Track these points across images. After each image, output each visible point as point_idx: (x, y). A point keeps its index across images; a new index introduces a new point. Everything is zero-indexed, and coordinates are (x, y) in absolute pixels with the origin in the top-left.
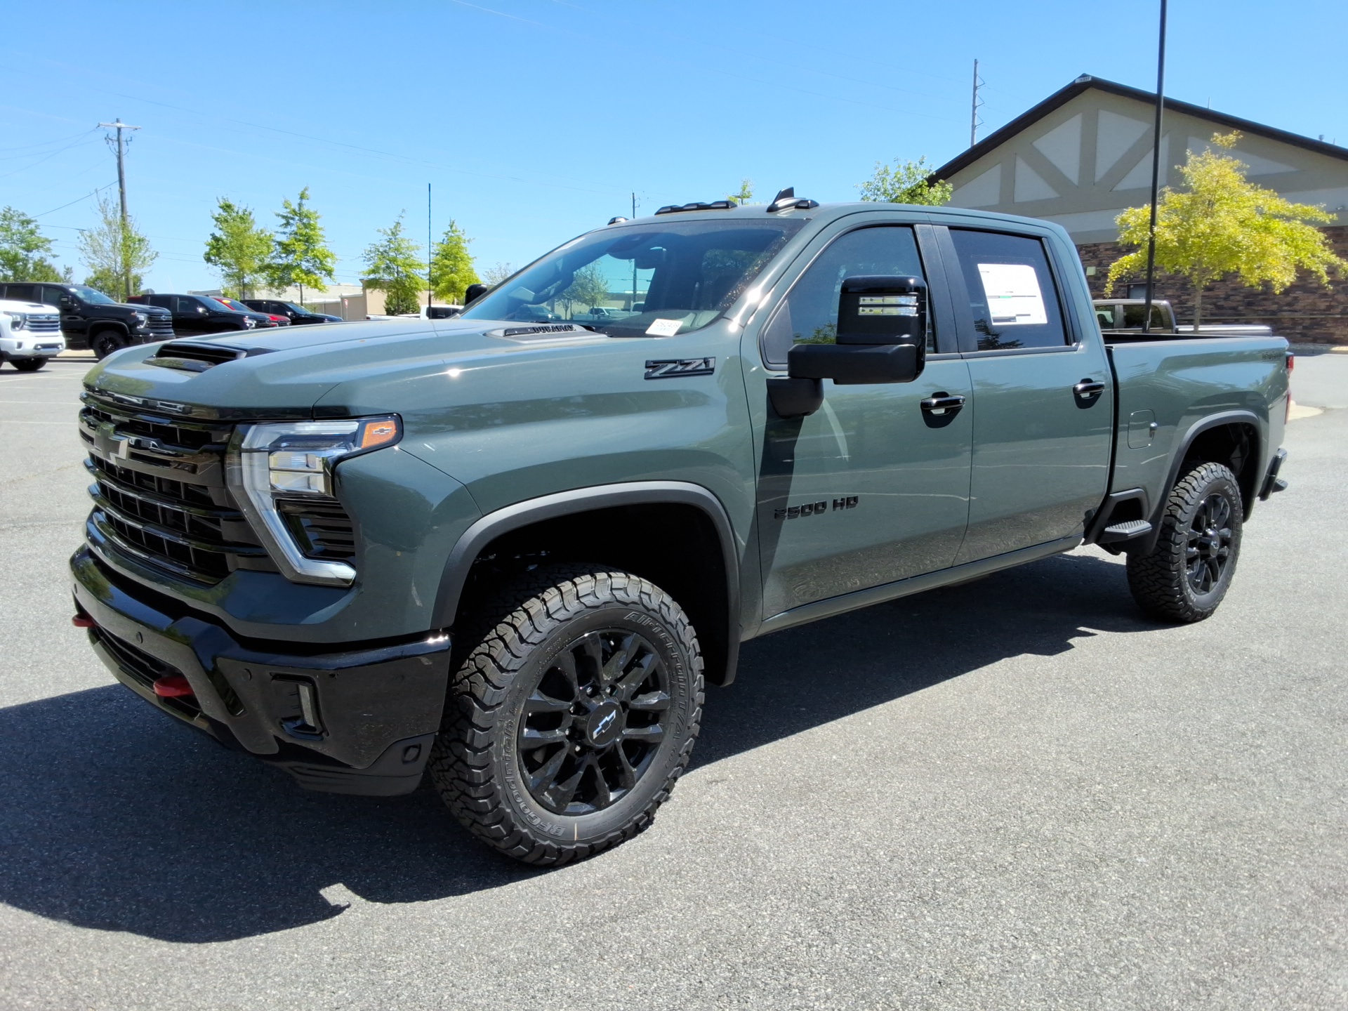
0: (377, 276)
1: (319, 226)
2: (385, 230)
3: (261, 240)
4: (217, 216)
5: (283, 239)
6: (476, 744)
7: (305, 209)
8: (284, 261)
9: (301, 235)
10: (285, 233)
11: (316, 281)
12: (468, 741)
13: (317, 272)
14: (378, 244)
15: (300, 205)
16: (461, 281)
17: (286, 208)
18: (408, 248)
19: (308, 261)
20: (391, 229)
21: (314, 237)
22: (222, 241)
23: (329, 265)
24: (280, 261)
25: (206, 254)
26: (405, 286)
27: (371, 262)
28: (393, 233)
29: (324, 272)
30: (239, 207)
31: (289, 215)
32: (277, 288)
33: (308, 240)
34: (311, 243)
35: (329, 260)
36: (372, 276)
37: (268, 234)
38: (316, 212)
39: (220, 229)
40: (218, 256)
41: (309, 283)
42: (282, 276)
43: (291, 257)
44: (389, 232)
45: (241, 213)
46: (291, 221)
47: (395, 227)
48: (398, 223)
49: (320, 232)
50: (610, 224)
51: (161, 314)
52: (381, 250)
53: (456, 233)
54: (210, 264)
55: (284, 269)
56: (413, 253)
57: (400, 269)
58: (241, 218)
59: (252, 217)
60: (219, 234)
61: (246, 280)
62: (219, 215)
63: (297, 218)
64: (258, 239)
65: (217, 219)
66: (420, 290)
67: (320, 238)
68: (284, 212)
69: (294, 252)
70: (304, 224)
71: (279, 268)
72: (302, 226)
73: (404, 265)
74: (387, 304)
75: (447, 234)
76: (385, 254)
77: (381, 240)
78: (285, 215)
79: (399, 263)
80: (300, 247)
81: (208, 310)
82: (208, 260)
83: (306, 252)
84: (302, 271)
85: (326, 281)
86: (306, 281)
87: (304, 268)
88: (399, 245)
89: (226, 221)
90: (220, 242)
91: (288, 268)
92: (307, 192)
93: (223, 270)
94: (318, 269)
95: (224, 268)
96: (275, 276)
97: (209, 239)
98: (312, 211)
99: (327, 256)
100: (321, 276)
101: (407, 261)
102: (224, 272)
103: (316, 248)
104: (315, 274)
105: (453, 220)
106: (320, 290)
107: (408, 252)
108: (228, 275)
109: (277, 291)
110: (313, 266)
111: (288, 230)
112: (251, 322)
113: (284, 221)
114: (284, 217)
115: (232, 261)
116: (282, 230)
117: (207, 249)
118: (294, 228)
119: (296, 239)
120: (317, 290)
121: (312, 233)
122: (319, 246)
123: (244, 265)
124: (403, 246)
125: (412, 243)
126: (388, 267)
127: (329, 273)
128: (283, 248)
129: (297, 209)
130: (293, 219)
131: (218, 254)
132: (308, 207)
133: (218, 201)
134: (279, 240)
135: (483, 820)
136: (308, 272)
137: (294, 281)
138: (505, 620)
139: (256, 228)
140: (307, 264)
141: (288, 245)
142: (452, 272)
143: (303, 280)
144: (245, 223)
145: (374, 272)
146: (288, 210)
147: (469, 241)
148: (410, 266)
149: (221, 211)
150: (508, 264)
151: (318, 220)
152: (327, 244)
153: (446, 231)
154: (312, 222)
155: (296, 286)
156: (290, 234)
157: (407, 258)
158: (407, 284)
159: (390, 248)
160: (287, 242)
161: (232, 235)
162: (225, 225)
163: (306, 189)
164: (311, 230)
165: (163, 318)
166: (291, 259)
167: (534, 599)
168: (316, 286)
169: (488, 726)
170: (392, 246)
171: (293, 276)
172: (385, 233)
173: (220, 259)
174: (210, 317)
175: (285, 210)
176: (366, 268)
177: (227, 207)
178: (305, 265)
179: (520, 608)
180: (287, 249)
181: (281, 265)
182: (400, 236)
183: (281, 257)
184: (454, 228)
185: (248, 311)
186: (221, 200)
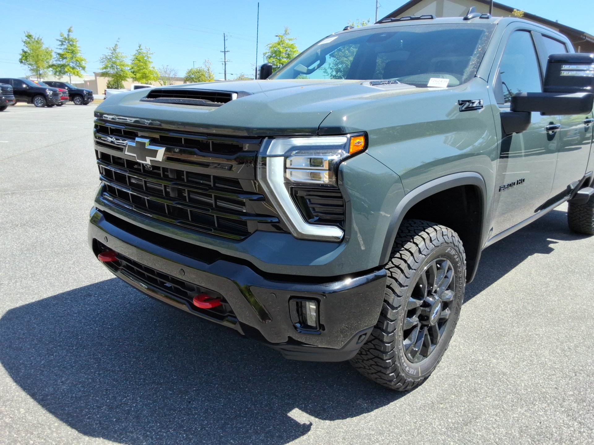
0: (107, 70)
1: (78, 45)
2: (110, 48)
3: (47, 53)
4: (25, 40)
5: (61, 52)
6: (388, 330)
7: (71, 37)
8: (62, 63)
9: (69, 50)
10: (61, 49)
11: (77, 72)
12: (384, 328)
13: (77, 68)
14: (107, 54)
15: (68, 35)
16: (149, 73)
17: (61, 36)
18: (122, 57)
19: (73, 63)
20: (113, 48)
21: (76, 51)
22: (28, 53)
23: (83, 64)
24: (59, 63)
25: (20, 59)
26: (121, 75)
27: (103, 64)
28: (114, 49)
29: (81, 68)
30: (35, 36)
31: (63, 40)
32: (58, 76)
33: (73, 52)
34: (74, 54)
35: (83, 62)
36: (104, 70)
37: (50, 50)
38: (76, 39)
39: (27, 47)
40: (26, 60)
41: (74, 73)
42: (60, 69)
43: (65, 60)
44: (112, 49)
45: (36, 39)
46: (64, 43)
47: (115, 46)
48: (116, 45)
49: (79, 49)
50: (344, 30)
51: (7, 88)
52: (108, 57)
53: (142, 51)
54: (22, 65)
55: (61, 67)
56: (124, 59)
57: (118, 67)
58: (37, 42)
59: (42, 41)
60: (26, 49)
61: (41, 72)
62: (26, 40)
63: (67, 41)
64: (45, 52)
65: (24, 42)
66: (128, 78)
67: (78, 51)
68: (60, 38)
69: (66, 58)
70: (70, 44)
71: (59, 66)
72: (69, 46)
73: (121, 65)
74: (108, 84)
75: (137, 51)
76: (110, 60)
77: (108, 53)
78: (61, 40)
79: (118, 64)
80: (69, 56)
81: (28, 85)
82: (21, 62)
83: (72, 58)
84: (70, 67)
85: (82, 72)
86: (72, 72)
87: (71, 66)
88: (117, 55)
89: (29, 43)
90: (27, 54)
91: (63, 66)
92: (72, 29)
93: (29, 67)
94: (78, 66)
95: (29, 66)
96: (57, 70)
97: (21, 52)
98: (74, 38)
99: (82, 60)
100: (79, 69)
101: (122, 63)
102: (29, 68)
103: (77, 56)
104: (77, 69)
105: (140, 44)
106: (80, 77)
107: (122, 59)
108: (31, 70)
109: (58, 77)
110: (76, 65)
111: (63, 47)
112: (50, 92)
113: (60, 43)
114: (60, 41)
115: (33, 63)
116: (59, 47)
117: (20, 57)
118: (66, 46)
119: (67, 52)
120: (78, 77)
121: (74, 49)
122: (79, 55)
123: (39, 65)
124: (119, 55)
125: (123, 55)
126: (112, 66)
127: (84, 68)
128: (60, 56)
129: (67, 37)
130: (65, 42)
131: (26, 59)
132: (72, 36)
133: (25, 33)
134: (58, 52)
135: (386, 372)
136: (73, 68)
137: (67, 72)
138: (396, 256)
139: (44, 47)
140: (72, 64)
141: (63, 55)
142: (144, 68)
143: (71, 72)
144: (39, 44)
145: (105, 68)
146: (62, 38)
147: (152, 54)
148: (123, 65)
149: (26, 38)
150: (167, 66)
151: (77, 43)
152: (82, 54)
153: (137, 49)
154: (74, 44)
155: (68, 75)
156: (64, 49)
157: (121, 62)
158: (122, 74)
159: (113, 57)
160: (63, 53)
161: (33, 50)
162: (29, 45)
163: (71, 27)
164: (74, 47)
165: (9, 89)
166: (64, 62)
167: (409, 243)
168: (78, 75)
169: (395, 319)
170: (114, 56)
171: (66, 70)
172: (110, 49)
173: (27, 61)
174: (29, 89)
175: (61, 38)
176: (101, 67)
177: (29, 36)
178: (71, 65)
179: (403, 249)
180: (62, 56)
181: (60, 64)
182: (118, 51)
183: (60, 61)
184: (141, 48)
185: (47, 86)
186: (26, 33)
